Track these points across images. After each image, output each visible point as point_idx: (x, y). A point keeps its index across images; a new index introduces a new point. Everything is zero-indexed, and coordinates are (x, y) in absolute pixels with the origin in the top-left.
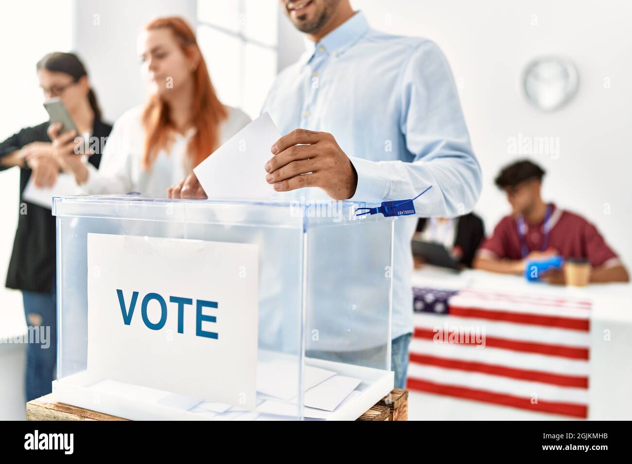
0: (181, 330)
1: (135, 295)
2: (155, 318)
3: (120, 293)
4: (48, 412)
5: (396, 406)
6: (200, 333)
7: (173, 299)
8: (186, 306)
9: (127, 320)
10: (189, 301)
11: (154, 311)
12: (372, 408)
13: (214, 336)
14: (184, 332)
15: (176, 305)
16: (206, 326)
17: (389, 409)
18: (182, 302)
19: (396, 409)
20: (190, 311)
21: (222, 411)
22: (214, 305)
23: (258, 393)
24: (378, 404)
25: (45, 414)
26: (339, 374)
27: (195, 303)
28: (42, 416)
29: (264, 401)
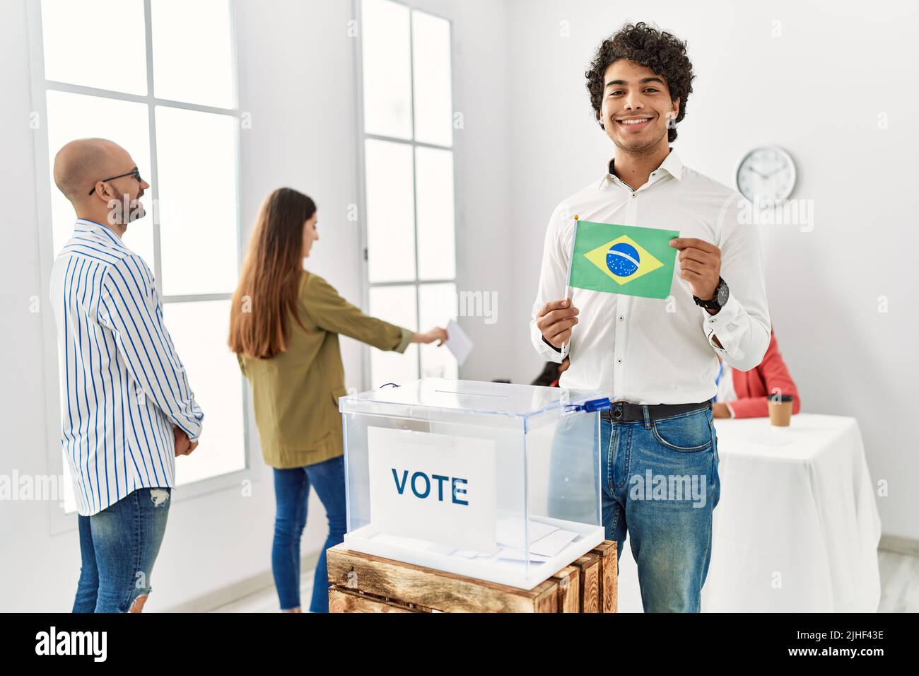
0: (441, 499)
1: (406, 473)
2: (421, 490)
3: (394, 471)
4: (343, 556)
5: (605, 554)
6: (455, 500)
7: (434, 477)
8: (444, 482)
9: (401, 491)
10: (447, 479)
11: (421, 485)
12: (585, 555)
13: (466, 503)
14: (443, 499)
15: (437, 481)
16: (459, 496)
17: (598, 556)
18: (441, 479)
19: (605, 556)
20: (447, 485)
21: (472, 556)
22: (465, 481)
23: (498, 544)
24: (590, 552)
25: (341, 558)
26: (561, 528)
27: (450, 480)
28: (339, 559)
29: (502, 549)
